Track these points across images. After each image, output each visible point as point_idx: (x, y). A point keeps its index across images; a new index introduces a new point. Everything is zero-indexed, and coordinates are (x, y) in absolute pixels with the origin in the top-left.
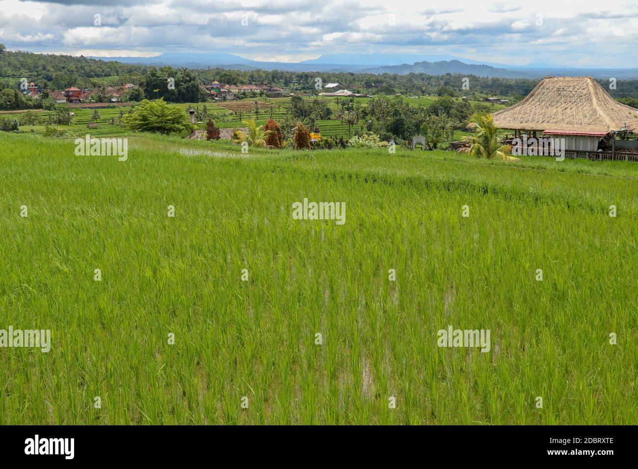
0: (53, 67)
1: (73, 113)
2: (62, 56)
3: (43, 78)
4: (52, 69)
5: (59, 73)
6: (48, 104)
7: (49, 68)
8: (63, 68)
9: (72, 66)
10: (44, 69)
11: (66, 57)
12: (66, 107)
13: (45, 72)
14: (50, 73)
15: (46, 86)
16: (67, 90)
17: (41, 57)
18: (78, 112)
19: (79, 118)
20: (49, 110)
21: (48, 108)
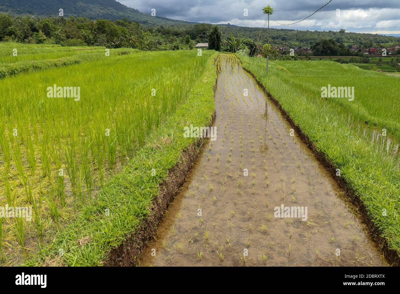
0: (364, 38)
1: (371, 59)
2: (368, 34)
3: (359, 43)
4: (363, 39)
5: (365, 41)
6: (360, 54)
7: (362, 39)
8: (368, 39)
9: (372, 38)
10: (360, 39)
11: (369, 34)
12: (368, 56)
13: (360, 41)
14: (362, 41)
15: (360, 46)
16: (369, 48)
17: (359, 34)
18: (373, 58)
19: (373, 61)
20: (361, 57)
21: (360, 56)
